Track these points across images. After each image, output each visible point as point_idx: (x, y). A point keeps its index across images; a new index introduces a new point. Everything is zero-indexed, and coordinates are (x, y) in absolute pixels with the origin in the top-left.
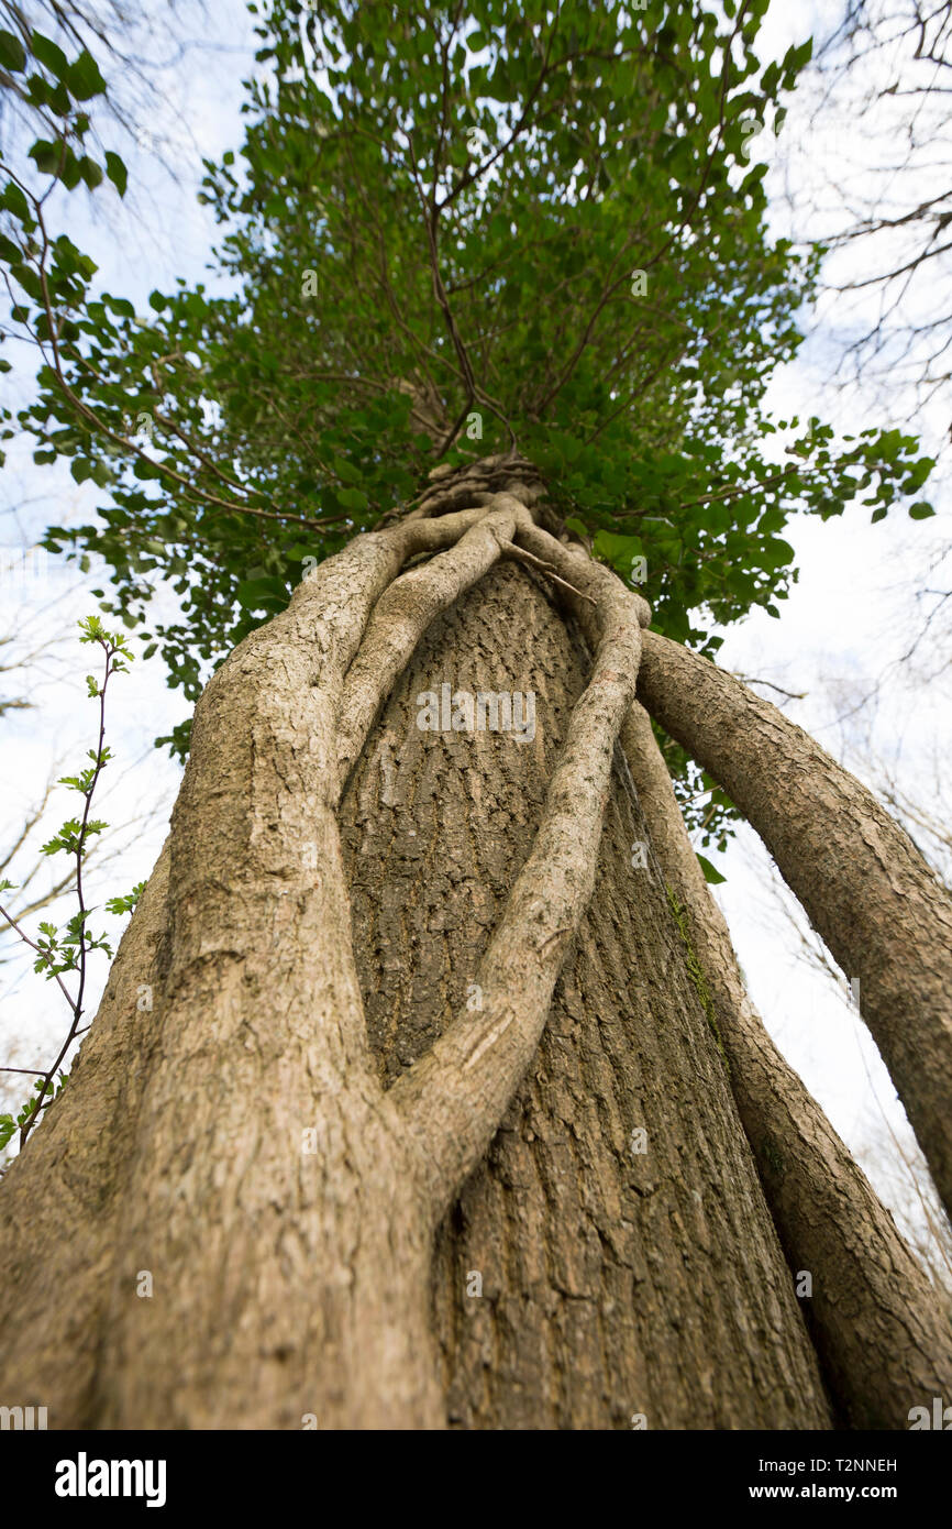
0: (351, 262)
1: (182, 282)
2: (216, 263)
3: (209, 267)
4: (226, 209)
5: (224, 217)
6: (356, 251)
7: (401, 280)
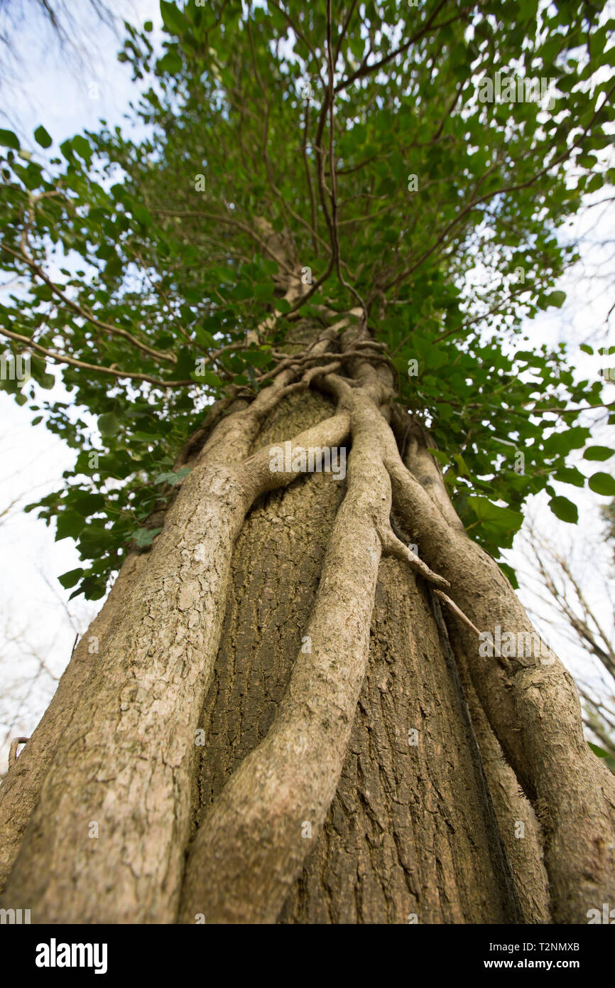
0: (239, 128)
1: (104, 123)
2: (132, 113)
3: (126, 116)
4: (142, 69)
5: (139, 75)
6: (244, 120)
7: (274, 146)
